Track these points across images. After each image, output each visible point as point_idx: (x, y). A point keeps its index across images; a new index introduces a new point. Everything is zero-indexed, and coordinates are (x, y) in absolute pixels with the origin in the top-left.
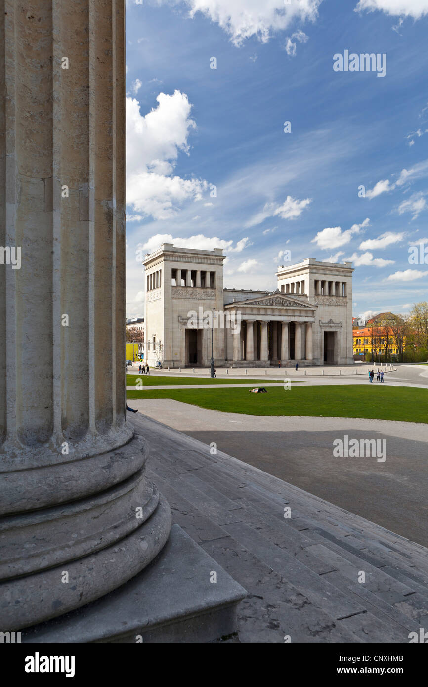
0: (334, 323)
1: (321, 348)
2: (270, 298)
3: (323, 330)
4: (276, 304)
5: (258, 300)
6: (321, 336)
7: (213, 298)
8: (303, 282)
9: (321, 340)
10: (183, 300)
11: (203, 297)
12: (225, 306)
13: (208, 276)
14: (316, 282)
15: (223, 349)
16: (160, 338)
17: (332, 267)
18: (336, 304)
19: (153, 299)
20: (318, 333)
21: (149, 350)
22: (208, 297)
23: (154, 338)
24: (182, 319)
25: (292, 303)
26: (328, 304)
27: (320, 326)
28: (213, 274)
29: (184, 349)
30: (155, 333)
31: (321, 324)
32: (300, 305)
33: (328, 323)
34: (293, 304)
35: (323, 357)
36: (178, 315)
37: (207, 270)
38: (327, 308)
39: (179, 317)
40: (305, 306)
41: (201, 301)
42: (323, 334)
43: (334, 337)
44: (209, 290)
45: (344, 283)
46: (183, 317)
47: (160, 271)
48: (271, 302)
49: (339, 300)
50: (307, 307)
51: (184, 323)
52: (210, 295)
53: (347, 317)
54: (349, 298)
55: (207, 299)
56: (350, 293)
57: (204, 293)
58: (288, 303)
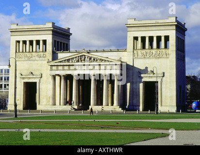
0: (154, 74)
1: (140, 96)
3: (143, 80)
7: (44, 59)
9: (140, 89)
13: (41, 43)
20: (137, 83)
26: (148, 57)
27: (139, 77)
32: (102, 60)
35: (141, 104)
37: (40, 39)
39: (19, 73)
42: (142, 84)
46: (23, 74)
49: (160, 53)
50: (110, 61)
51: (23, 78)
52: (42, 57)
53: (169, 68)
54: (172, 50)
55: (40, 60)
56: (173, 45)
57: (38, 56)
58: (92, 59)
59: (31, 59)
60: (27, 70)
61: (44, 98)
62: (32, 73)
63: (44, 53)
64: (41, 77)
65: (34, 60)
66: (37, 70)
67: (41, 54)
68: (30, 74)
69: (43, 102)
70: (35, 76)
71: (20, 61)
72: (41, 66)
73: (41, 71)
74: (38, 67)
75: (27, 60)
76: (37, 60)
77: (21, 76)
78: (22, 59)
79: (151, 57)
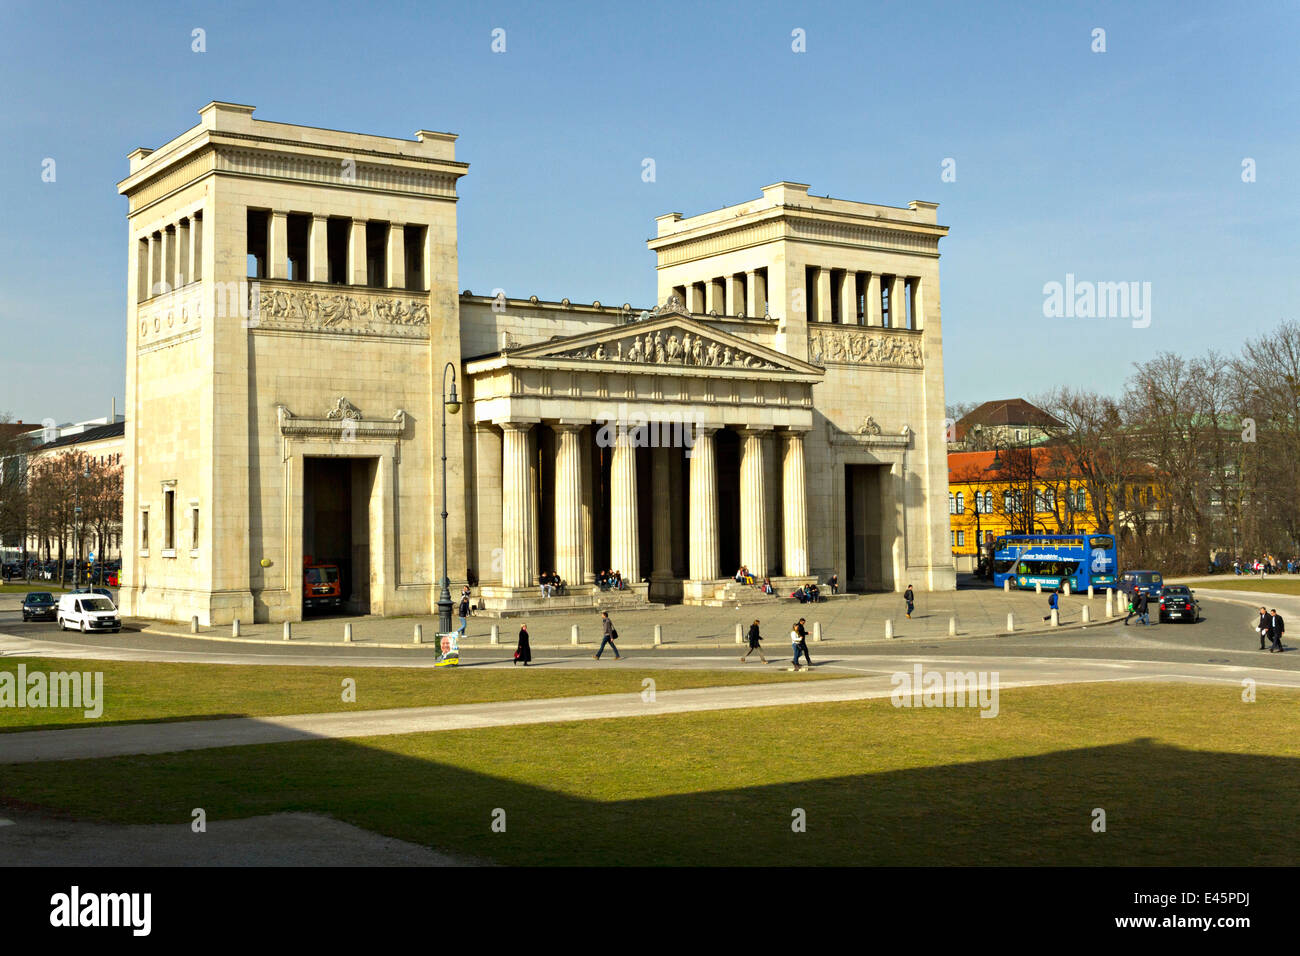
0: (880, 433)
1: (836, 529)
2: (646, 335)
3: (843, 458)
4: (667, 356)
5: (599, 340)
6: (836, 481)
7: (416, 331)
8: (762, 273)
9: (835, 496)
10: (296, 340)
11: (378, 328)
12: (464, 362)
13: (395, 243)
14: (812, 272)
15: (459, 539)
16: (198, 492)
17: (869, 218)
18: (886, 362)
19: (162, 335)
20: (822, 471)
21: (146, 547)
22: (400, 329)
23: (171, 495)
24: (293, 417)
25: (727, 354)
26: (855, 359)
27: (831, 443)
28: (414, 235)
29: (299, 541)
30: (170, 477)
31: (834, 438)
32: (756, 359)
33: (865, 433)
34: (732, 359)
35: (843, 564)
36: (272, 400)
37: (392, 219)
38: (851, 375)
39: (276, 405)
40: (776, 366)
41: (370, 346)
42: (842, 476)
43: (879, 483)
44: (406, 302)
45: (912, 282)
46: (297, 411)
47: (199, 215)
48: (648, 349)
49: (894, 346)
50: (783, 369)
51: (301, 434)
52: (404, 319)
53: (927, 409)
54: (932, 339)
55: (394, 334)
56: (935, 317)
57: (382, 311)
58: (713, 351)
59: (344, 324)
60: (321, 385)
61: (423, 549)
62: (354, 409)
63: (418, 301)
64: (410, 432)
65: (359, 334)
66: (380, 389)
67: (400, 303)
68: (344, 412)
69: (414, 570)
70: (371, 426)
71: (279, 330)
72: (403, 371)
73: (401, 396)
74: (383, 375)
75: (320, 332)
76: (378, 332)
77: (288, 424)
78: (288, 320)
79: (868, 360)
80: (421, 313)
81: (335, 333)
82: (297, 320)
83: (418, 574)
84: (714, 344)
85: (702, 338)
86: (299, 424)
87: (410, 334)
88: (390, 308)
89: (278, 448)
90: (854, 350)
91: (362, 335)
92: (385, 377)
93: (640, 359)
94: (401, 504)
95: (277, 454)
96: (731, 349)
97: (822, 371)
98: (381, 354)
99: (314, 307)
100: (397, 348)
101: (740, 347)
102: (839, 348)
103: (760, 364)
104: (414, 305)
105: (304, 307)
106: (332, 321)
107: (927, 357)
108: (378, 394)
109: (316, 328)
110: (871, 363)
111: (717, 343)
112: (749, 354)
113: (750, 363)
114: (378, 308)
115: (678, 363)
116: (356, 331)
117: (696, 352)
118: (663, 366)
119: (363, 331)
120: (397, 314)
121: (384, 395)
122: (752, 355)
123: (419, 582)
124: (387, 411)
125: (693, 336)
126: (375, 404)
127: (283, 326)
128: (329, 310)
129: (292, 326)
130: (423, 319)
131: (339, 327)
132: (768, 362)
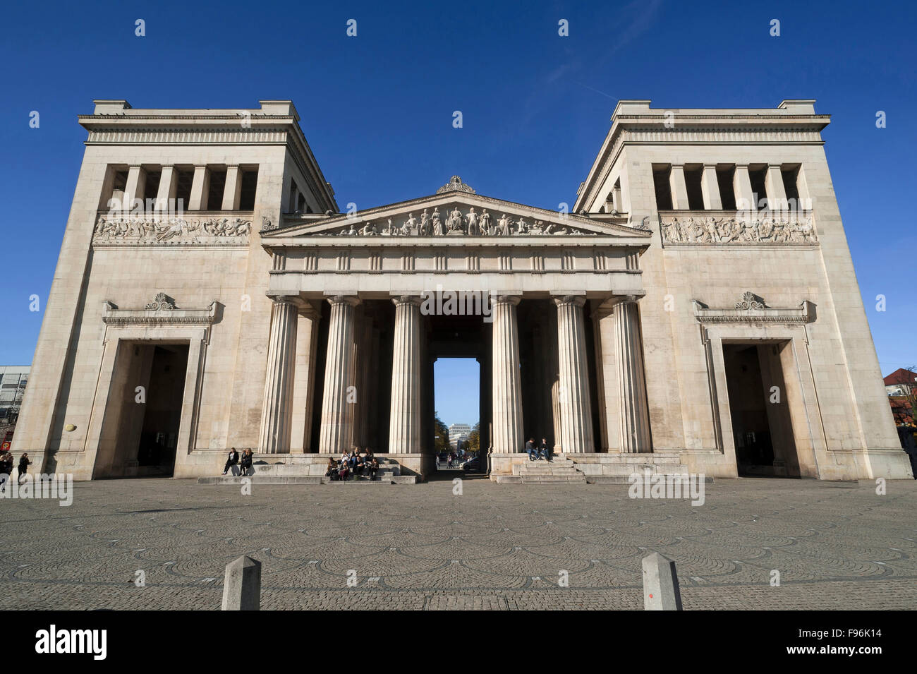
0: (767, 307)
1: (715, 406)
3: (718, 334)
4: (445, 230)
6: (709, 356)
7: (238, 240)
8: (618, 186)
9: (711, 372)
10: (131, 253)
11: (203, 240)
13: (231, 177)
18: (765, 241)
22: (223, 240)
24: (114, 309)
25: (521, 223)
26: (725, 240)
27: (698, 319)
29: (100, 411)
31: (700, 313)
32: (559, 227)
34: (527, 228)
36: (100, 298)
37: (229, 162)
38: (720, 255)
39: (103, 300)
40: (587, 232)
41: (197, 253)
42: (720, 354)
44: (231, 220)
46: (120, 304)
49: (774, 227)
50: (595, 234)
51: (122, 322)
52: (227, 232)
53: (830, 284)
54: (826, 216)
55: (217, 243)
56: (827, 197)
57: (208, 227)
58: (503, 222)
59: (175, 239)
60: (147, 286)
61: (219, 418)
62: (169, 300)
63: (243, 218)
64: (218, 318)
65: (186, 245)
66: (199, 286)
67: (226, 221)
68: (159, 304)
69: (212, 437)
70: (182, 314)
71: (116, 246)
72: (223, 271)
73: (218, 292)
74: (204, 275)
75: (152, 245)
76: (203, 243)
77: (108, 314)
78: (126, 238)
79: (741, 240)
80: (244, 227)
81: (165, 245)
82: (133, 238)
83: (216, 441)
84: (504, 216)
85: (488, 211)
86: (118, 314)
87: (232, 243)
88: (217, 225)
89: (100, 335)
90: (722, 233)
91: (188, 246)
92: (206, 277)
93: (415, 232)
94: (206, 378)
95: (99, 339)
96: (525, 219)
97: (647, 234)
98: (204, 260)
99: (151, 228)
100: (219, 254)
101: (536, 216)
102: (700, 231)
103: (565, 232)
104: (238, 221)
105: (141, 228)
106: (164, 237)
107: (821, 232)
108: (197, 290)
109: (148, 243)
110: (746, 243)
111: (508, 215)
112: (549, 223)
113: (552, 231)
114: (205, 225)
115: (458, 234)
116: (183, 243)
117: (483, 223)
118: (440, 237)
119: (190, 242)
120: (223, 229)
121: (202, 290)
122: (553, 223)
123: (215, 447)
124: (203, 303)
125: (479, 210)
126: (193, 298)
127: (121, 243)
128: (162, 230)
129: (129, 243)
130: (245, 231)
131: (169, 242)
132: (575, 228)
